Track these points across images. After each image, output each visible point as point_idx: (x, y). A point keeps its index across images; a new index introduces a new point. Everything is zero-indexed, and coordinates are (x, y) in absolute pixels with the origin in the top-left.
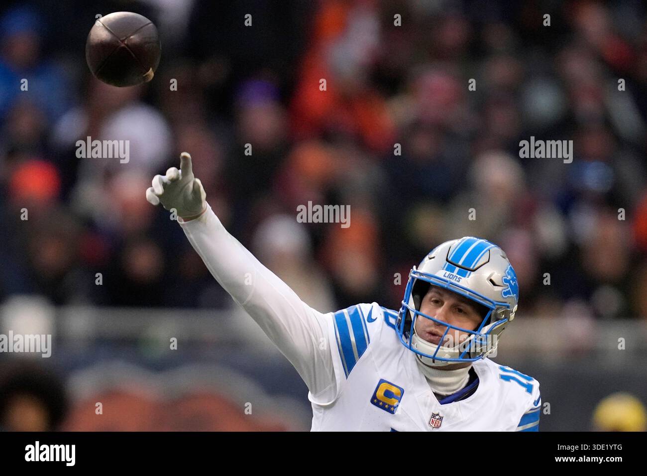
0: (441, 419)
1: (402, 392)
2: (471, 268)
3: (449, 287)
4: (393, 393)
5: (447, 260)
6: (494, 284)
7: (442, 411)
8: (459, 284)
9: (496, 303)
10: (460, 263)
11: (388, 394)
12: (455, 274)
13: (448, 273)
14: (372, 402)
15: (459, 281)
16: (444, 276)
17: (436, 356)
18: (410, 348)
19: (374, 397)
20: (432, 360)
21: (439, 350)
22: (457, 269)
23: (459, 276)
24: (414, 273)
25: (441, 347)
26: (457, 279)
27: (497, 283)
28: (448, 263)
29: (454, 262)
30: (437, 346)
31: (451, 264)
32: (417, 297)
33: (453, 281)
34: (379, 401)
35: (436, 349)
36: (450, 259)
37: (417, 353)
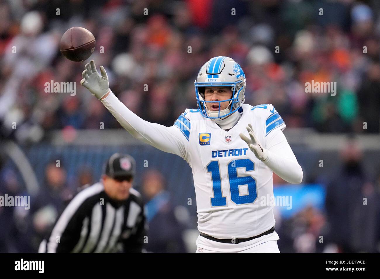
0: (230, 137)
1: (210, 134)
2: (218, 73)
3: (213, 85)
4: (206, 136)
5: (207, 73)
6: (231, 75)
7: (229, 134)
8: (216, 82)
9: (235, 83)
10: (213, 73)
11: (204, 138)
12: (213, 78)
13: (210, 79)
14: (201, 145)
15: (216, 81)
16: (209, 81)
17: (220, 116)
18: (208, 117)
19: (200, 142)
20: (219, 118)
21: (220, 113)
22: (213, 75)
23: (215, 79)
24: (196, 84)
25: (220, 111)
26: (215, 80)
27: (232, 74)
28: (208, 75)
29: (210, 73)
30: (218, 112)
31: (210, 74)
32: (202, 94)
33: (213, 82)
34: (202, 143)
35: (218, 113)
36: (208, 73)
37: (211, 118)
